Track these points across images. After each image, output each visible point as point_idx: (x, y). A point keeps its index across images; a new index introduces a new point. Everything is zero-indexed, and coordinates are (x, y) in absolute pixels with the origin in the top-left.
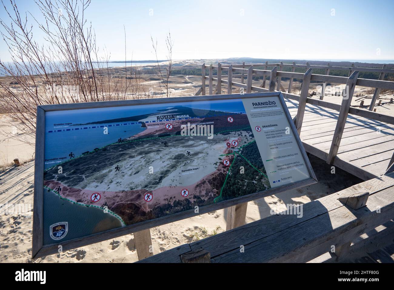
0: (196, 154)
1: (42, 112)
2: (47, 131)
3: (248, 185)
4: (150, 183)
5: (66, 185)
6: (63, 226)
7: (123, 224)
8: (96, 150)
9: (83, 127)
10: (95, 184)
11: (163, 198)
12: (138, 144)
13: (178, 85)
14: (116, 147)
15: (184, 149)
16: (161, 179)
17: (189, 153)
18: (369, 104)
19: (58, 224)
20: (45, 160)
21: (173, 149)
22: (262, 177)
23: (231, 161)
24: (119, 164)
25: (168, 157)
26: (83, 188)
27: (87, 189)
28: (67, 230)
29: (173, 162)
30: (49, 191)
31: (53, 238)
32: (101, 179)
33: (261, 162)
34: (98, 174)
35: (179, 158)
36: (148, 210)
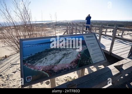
0: (70, 53)
1: (21, 41)
2: (23, 47)
3: (86, 63)
4: (56, 63)
5: (30, 64)
6: (30, 77)
7: (48, 76)
8: (39, 53)
9: (34, 45)
10: (39, 64)
11: (60, 67)
12: (52, 51)
13: (58, 29)
14: (45, 52)
15: (66, 52)
16: (59, 61)
17: (67, 53)
18: (121, 35)
19: (28, 77)
20: (23, 56)
21: (63, 52)
22: (90, 60)
23: (81, 55)
24: (46, 57)
25: (61, 54)
26: (36, 65)
27: (37, 65)
28: (31, 78)
29: (63, 56)
30: (25, 66)
31: (27, 81)
32: (41, 62)
33: (90, 55)
34: (40, 60)
35: (65, 54)
36: (56, 71)
